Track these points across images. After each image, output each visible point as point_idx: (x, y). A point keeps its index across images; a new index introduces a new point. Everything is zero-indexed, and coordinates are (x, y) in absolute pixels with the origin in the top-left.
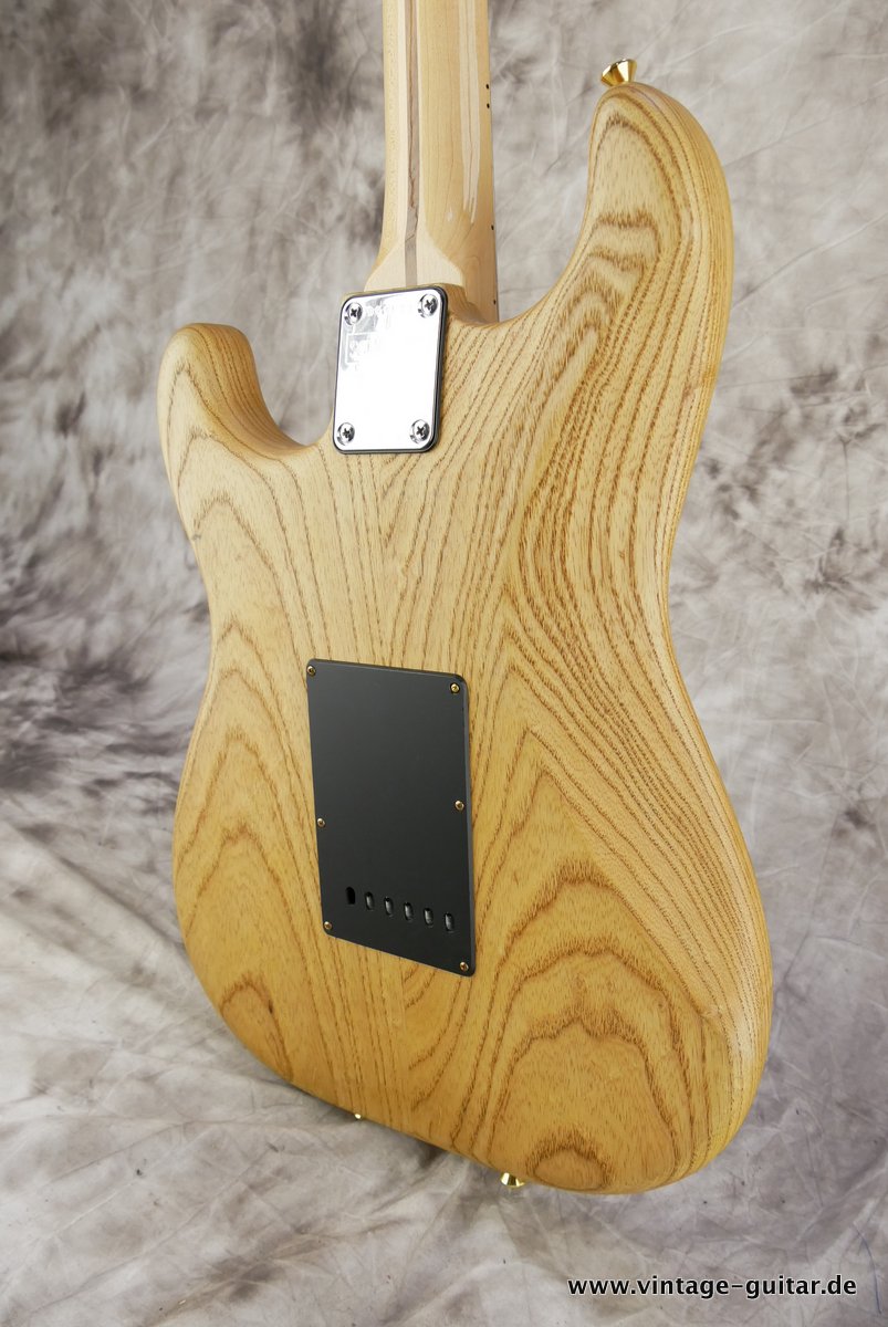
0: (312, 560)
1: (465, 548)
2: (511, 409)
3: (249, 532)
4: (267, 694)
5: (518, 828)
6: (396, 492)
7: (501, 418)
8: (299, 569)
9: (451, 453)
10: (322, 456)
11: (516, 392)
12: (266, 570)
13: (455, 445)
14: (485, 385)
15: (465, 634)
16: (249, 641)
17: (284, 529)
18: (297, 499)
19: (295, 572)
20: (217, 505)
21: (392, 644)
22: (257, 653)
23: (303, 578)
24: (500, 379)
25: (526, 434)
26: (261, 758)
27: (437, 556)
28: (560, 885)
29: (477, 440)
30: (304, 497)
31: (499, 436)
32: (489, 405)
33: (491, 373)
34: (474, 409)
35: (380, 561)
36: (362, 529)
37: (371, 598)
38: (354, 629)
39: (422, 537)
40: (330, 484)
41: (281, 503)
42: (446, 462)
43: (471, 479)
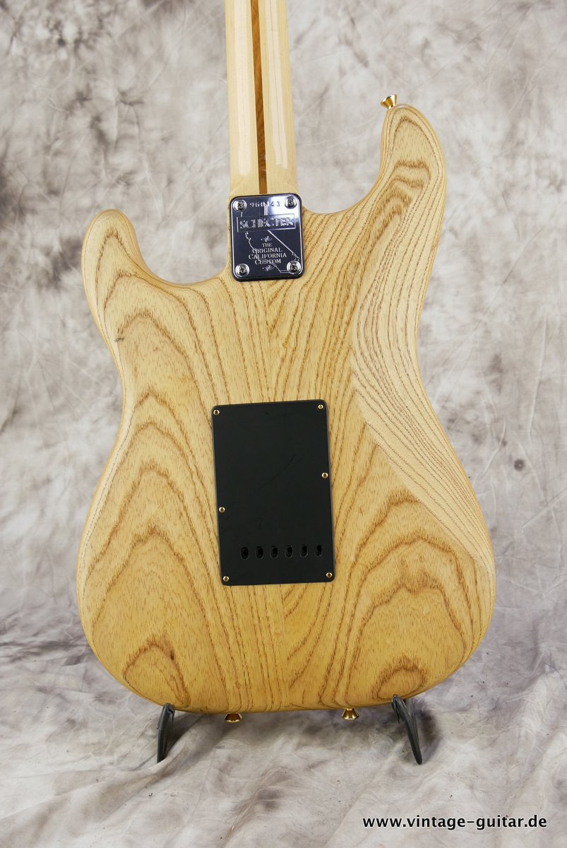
0: (217, 346)
1: (325, 328)
2: (352, 254)
3: (165, 333)
4: (178, 435)
5: (362, 481)
6: (279, 300)
7: (345, 258)
8: (206, 351)
9: (314, 278)
10: (224, 284)
11: (353, 246)
12: (179, 355)
13: (316, 274)
14: (332, 243)
15: (325, 376)
16: (163, 402)
17: (194, 329)
18: (205, 309)
19: (203, 354)
20: (139, 319)
21: (275, 388)
22: (170, 409)
23: (209, 357)
24: (341, 240)
25: (361, 267)
26: (171, 479)
27: (306, 335)
28: (389, 508)
29: (331, 270)
30: (211, 308)
31: (345, 268)
32: (336, 253)
33: (335, 236)
34: (326, 255)
35: (267, 341)
36: (254, 323)
37: (261, 363)
38: (248, 383)
39: (297, 325)
40: (231, 300)
41: (192, 313)
42: (311, 283)
43: (327, 291)
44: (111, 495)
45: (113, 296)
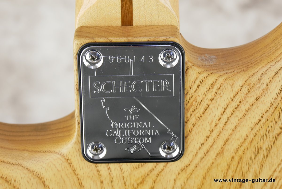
2: (251, 136)
7: (241, 140)
9: (196, 161)
10: (70, 163)
11: (255, 125)
13: (199, 156)
14: (225, 117)
24: (239, 114)
25: (263, 152)
29: (221, 153)
31: (240, 152)
32: (230, 131)
33: (230, 109)
34: (216, 132)
40: (80, 183)
42: (192, 167)
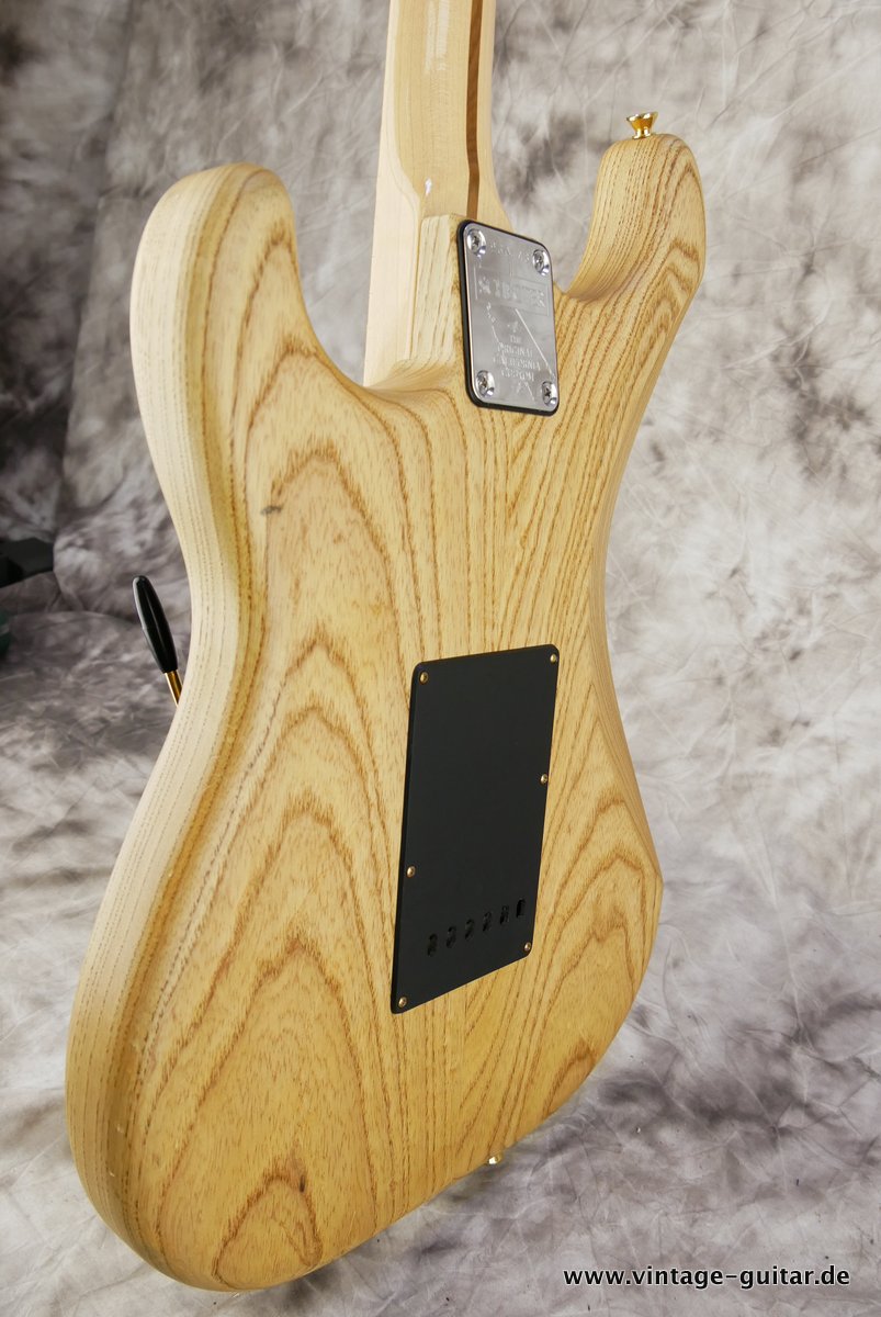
0: (434, 537)
1: (571, 516)
2: (613, 385)
3: (357, 502)
4: (355, 729)
5: (577, 778)
6: (525, 455)
7: (603, 393)
8: (417, 548)
10: (454, 406)
11: (615, 372)
12: (376, 554)
15: (561, 602)
16: (339, 659)
17: (405, 498)
18: (426, 456)
19: (413, 553)
20: (314, 463)
21: (502, 625)
22: (348, 674)
23: (421, 560)
26: (335, 825)
27: (550, 525)
28: (597, 816)
30: (433, 454)
32: (593, 378)
35: (502, 533)
36: (490, 496)
37: (489, 576)
38: (469, 616)
39: (541, 505)
40: (464, 442)
41: (406, 462)
42: (564, 429)
43: (581, 448)
44: (223, 888)
45: (270, 398)
